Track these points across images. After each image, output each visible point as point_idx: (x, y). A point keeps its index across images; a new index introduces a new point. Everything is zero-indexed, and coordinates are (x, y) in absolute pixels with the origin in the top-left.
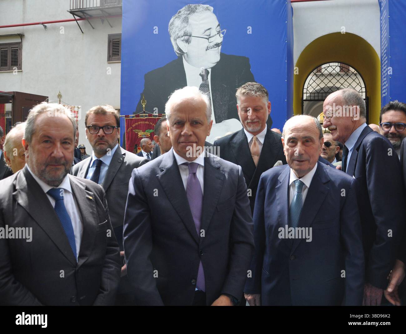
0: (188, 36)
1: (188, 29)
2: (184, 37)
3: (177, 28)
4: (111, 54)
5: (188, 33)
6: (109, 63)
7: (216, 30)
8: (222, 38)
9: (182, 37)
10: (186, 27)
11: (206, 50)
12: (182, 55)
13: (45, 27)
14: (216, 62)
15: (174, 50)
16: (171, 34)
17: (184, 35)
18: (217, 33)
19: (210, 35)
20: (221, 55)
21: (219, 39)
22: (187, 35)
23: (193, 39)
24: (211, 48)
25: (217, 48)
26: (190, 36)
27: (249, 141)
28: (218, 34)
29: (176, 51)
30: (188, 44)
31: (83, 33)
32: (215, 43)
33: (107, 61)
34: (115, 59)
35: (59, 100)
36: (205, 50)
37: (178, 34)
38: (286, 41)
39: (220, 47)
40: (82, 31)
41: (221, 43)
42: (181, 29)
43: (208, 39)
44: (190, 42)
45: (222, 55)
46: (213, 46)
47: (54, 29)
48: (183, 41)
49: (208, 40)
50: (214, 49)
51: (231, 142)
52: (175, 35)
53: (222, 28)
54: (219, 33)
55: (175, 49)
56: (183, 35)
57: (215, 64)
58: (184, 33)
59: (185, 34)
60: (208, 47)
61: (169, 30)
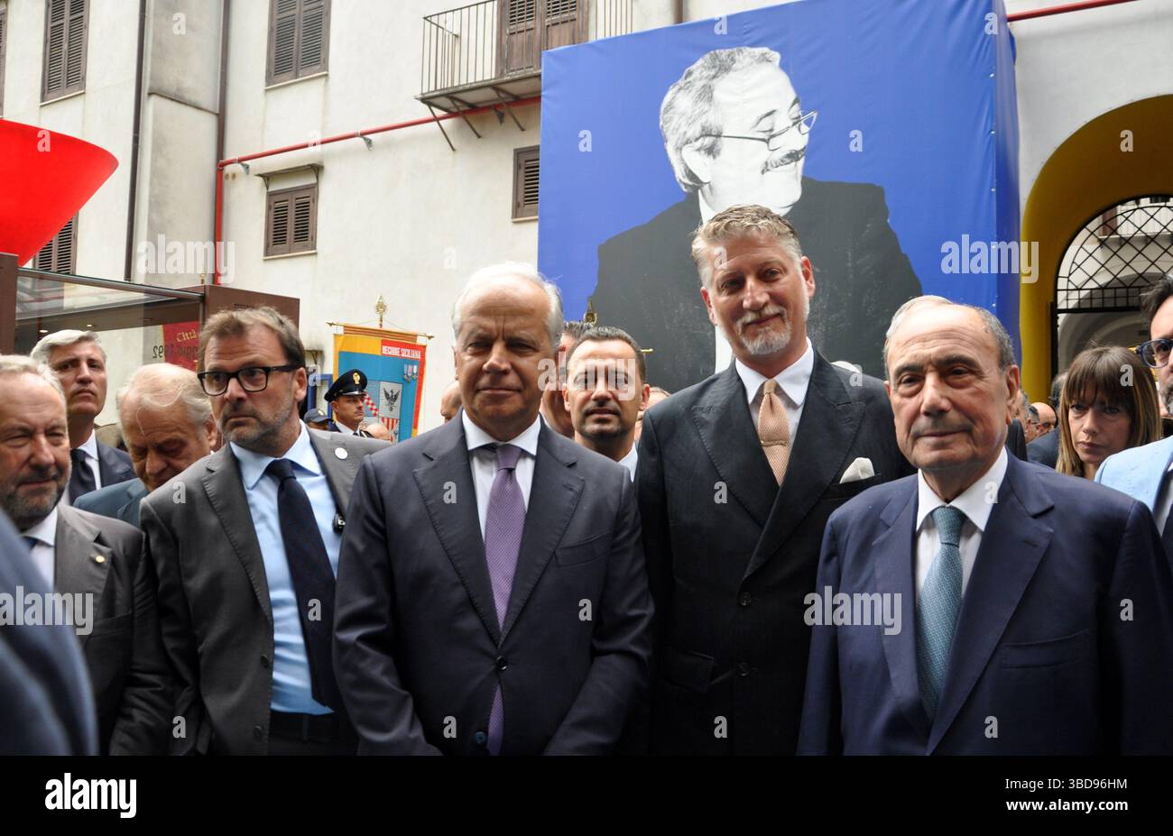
0: (712, 138)
1: (713, 119)
2: (701, 140)
3: (684, 118)
4: (521, 199)
5: (711, 130)
6: (515, 222)
7: (790, 116)
8: (807, 136)
9: (697, 139)
10: (706, 112)
11: (763, 172)
12: (697, 188)
13: (369, 143)
14: (790, 203)
15: (676, 176)
16: (667, 134)
17: (702, 136)
18: (791, 124)
19: (771, 130)
20: (802, 183)
21: (797, 139)
22: (710, 135)
23: (726, 146)
24: (777, 167)
25: (794, 163)
26: (719, 136)
27: (751, 398)
28: (794, 124)
29: (680, 180)
30: (714, 157)
31: (454, 150)
32: (786, 151)
33: (512, 218)
34: (530, 210)
35: (378, 316)
36: (759, 171)
37: (685, 133)
38: (993, 132)
39: (801, 162)
40: (451, 145)
41: (803, 150)
42: (694, 120)
43: (767, 141)
44: (718, 152)
45: (806, 182)
46: (782, 161)
47: (388, 145)
48: (699, 150)
49: (768, 143)
50: (784, 167)
51: (694, 407)
52: (677, 136)
53: (805, 110)
54: (796, 121)
55: (679, 174)
56: (698, 135)
57: (788, 210)
58: (703, 130)
59: (706, 133)
60: (766, 163)
61: (661, 123)
